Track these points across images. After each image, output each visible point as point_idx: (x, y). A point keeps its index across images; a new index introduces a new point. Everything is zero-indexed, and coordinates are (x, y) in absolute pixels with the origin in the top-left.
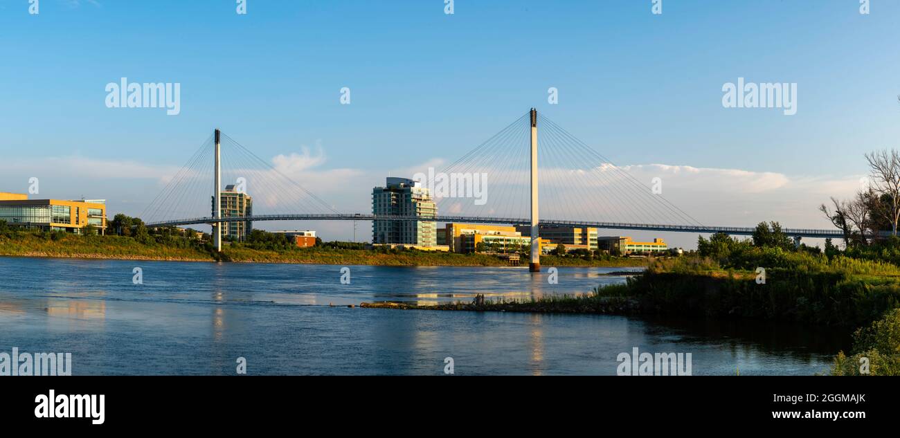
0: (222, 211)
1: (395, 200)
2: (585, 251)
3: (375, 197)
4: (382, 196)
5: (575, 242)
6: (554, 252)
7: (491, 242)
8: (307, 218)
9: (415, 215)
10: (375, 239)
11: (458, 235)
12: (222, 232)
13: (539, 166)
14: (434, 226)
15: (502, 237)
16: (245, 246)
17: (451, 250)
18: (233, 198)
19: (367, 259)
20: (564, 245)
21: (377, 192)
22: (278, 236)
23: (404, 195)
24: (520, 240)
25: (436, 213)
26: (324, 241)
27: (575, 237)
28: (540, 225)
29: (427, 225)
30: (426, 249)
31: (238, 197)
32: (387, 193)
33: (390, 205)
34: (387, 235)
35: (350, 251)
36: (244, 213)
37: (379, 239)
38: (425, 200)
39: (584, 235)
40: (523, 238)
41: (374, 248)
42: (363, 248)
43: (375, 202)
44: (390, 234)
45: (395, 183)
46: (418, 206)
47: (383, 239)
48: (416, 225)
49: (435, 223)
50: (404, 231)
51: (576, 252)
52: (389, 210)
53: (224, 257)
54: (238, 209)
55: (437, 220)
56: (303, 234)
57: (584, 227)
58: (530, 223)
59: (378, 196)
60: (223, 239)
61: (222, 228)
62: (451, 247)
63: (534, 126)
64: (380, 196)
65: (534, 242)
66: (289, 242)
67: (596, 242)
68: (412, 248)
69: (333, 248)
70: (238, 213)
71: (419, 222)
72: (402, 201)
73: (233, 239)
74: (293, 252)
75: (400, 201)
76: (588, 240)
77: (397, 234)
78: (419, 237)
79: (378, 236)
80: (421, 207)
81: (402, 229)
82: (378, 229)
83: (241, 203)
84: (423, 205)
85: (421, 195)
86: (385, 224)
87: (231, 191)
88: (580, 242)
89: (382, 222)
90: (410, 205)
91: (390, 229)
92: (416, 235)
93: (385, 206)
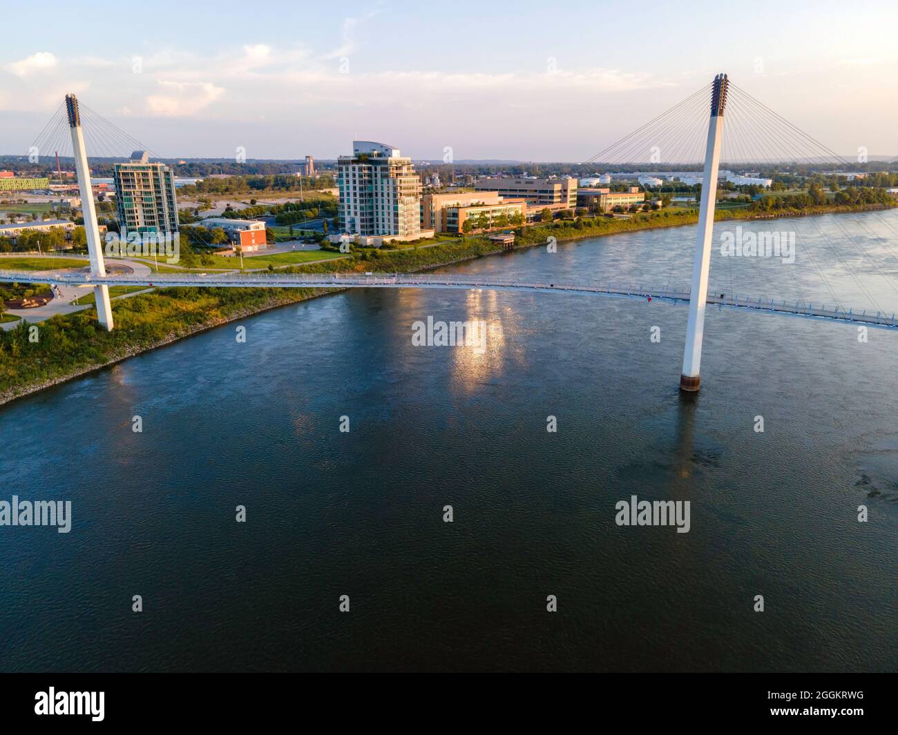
1: (367, 174)
3: (341, 171)
5: (555, 200)
11: (439, 209)
15: (488, 208)
18: (144, 174)
21: (343, 163)
23: (379, 168)
27: (555, 194)
29: (409, 207)
30: (408, 239)
31: (150, 172)
32: (357, 166)
33: (360, 181)
34: (358, 222)
36: (163, 194)
37: (348, 226)
38: (406, 175)
39: (564, 190)
40: (509, 207)
44: (362, 221)
45: (366, 150)
46: (398, 182)
47: (354, 226)
48: (396, 209)
50: (380, 216)
54: (152, 189)
56: (248, 228)
59: (344, 167)
64: (347, 169)
67: (575, 198)
68: (393, 241)
70: (154, 195)
71: (400, 206)
72: (376, 176)
75: (374, 175)
76: (568, 197)
77: (372, 220)
78: (400, 224)
79: (346, 222)
80: (403, 185)
81: (377, 212)
82: (346, 213)
83: (156, 180)
84: (405, 182)
85: (400, 168)
86: (355, 208)
87: (139, 162)
88: (559, 200)
89: (352, 204)
90: (388, 182)
91: (362, 214)
92: (396, 222)
93: (354, 182)
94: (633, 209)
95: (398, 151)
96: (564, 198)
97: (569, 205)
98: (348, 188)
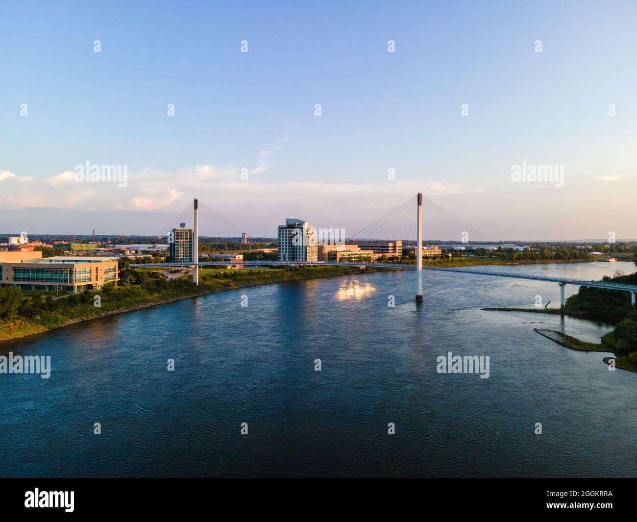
1: (292, 234)
3: (279, 231)
4: (284, 230)
5: (389, 252)
7: (346, 256)
11: (327, 252)
18: (186, 233)
20: (385, 254)
21: (281, 228)
24: (361, 254)
27: (390, 248)
29: (312, 249)
31: (188, 232)
32: (288, 230)
38: (311, 234)
39: (394, 247)
43: (279, 234)
44: (289, 255)
45: (292, 223)
46: (307, 237)
47: (285, 258)
48: (306, 250)
50: (298, 254)
51: (391, 259)
54: (189, 240)
56: (235, 257)
57: (394, 242)
59: (281, 231)
64: (283, 231)
67: (401, 251)
70: (189, 243)
71: (308, 248)
76: (397, 250)
77: (294, 255)
78: (308, 256)
79: (281, 256)
81: (297, 252)
82: (281, 252)
85: (309, 231)
86: (286, 249)
87: (184, 228)
88: (392, 251)
89: (284, 247)
91: (289, 252)
92: (306, 256)
93: (286, 237)
94: (434, 257)
95: (308, 223)
96: (394, 250)
97: (398, 254)
98: (283, 240)
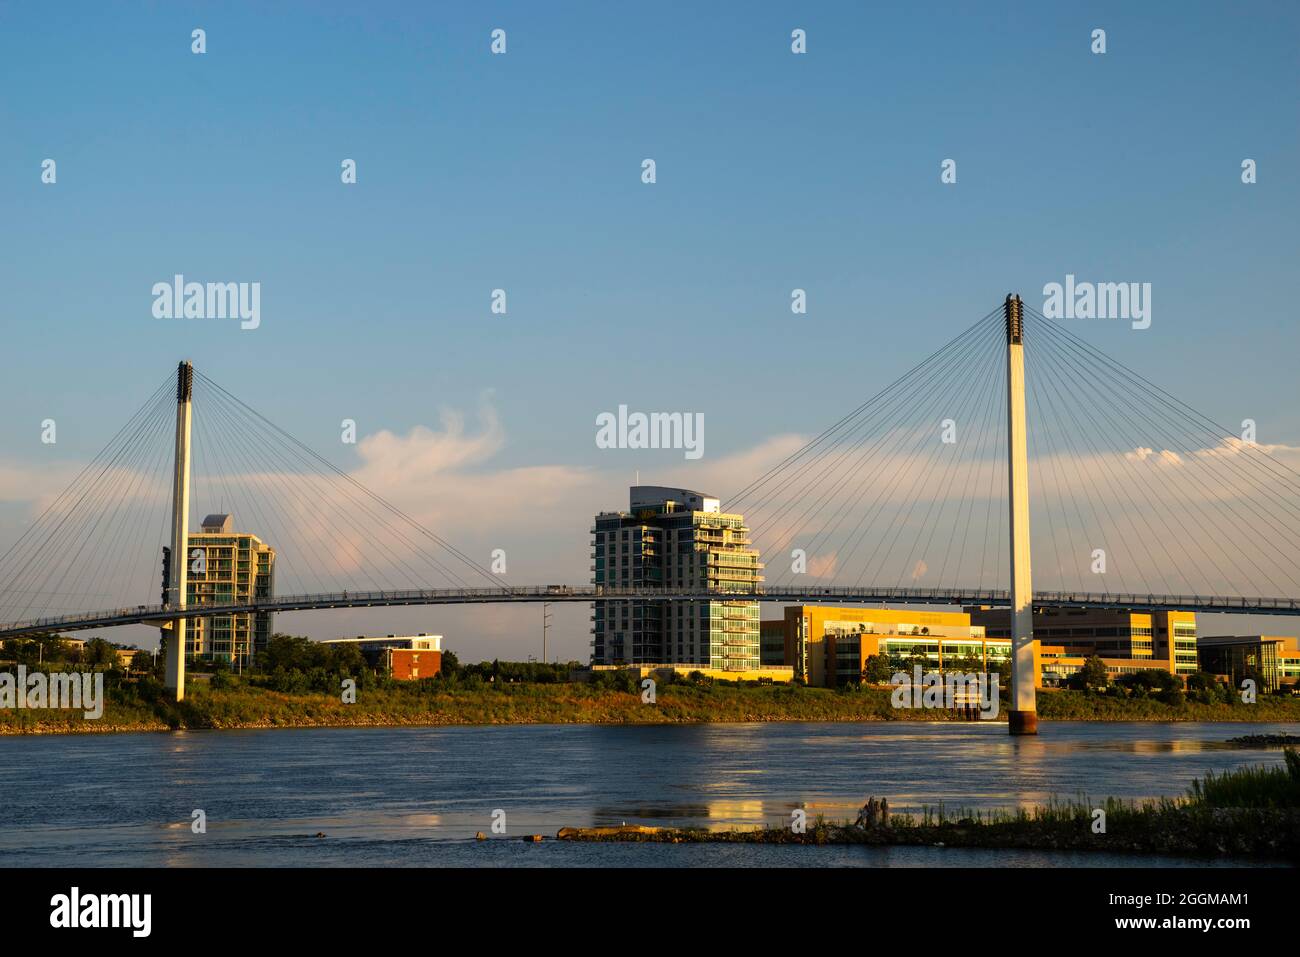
0: (191, 588)
1: (653, 547)
2: (1163, 677)
3: (600, 539)
5: (1135, 652)
6: (1075, 682)
7: (904, 656)
8: (419, 600)
9: (704, 584)
10: (599, 652)
11: (817, 637)
12: (189, 647)
13: (1033, 453)
14: (752, 613)
15: (934, 641)
16: (252, 683)
17: (798, 679)
18: (223, 551)
19: (578, 708)
20: (1104, 661)
21: (606, 526)
22: (342, 652)
23: (675, 533)
24: (981, 649)
25: (760, 579)
26: (463, 661)
27: (1134, 638)
28: (1035, 606)
29: (735, 612)
30: (732, 677)
31: (235, 547)
32: (631, 530)
33: (637, 561)
34: (629, 641)
35: (532, 687)
36: (251, 592)
37: (609, 651)
38: (730, 546)
39: (1160, 631)
40: (990, 643)
41: (594, 679)
42: (566, 679)
43: (599, 552)
44: (637, 638)
45: (651, 501)
46: (711, 560)
47: (619, 650)
48: (706, 612)
49: (754, 606)
50: (675, 630)
51: (1137, 681)
52: (637, 574)
53: (193, 717)
54: (234, 580)
55: (761, 598)
56: (408, 644)
57: (1159, 611)
58: (1010, 601)
59: (607, 535)
60: (191, 665)
61: (189, 635)
62: (798, 672)
63: (1017, 341)
64: (613, 537)
65: (1023, 653)
66: (371, 666)
67: (1194, 653)
68: (695, 675)
69: (487, 679)
70: (236, 592)
71: (714, 605)
72: (669, 550)
73: (220, 665)
74: (381, 695)
75: (665, 548)
77: (656, 637)
78: (714, 644)
79: (606, 644)
80: (720, 563)
82: (607, 624)
83: (243, 564)
84: (725, 559)
85: (719, 533)
86: (625, 611)
87: (218, 531)
88: (1145, 651)
89: (618, 606)
90: (691, 559)
91: (637, 625)
92: (706, 638)
95: (716, 503)
97: (1177, 664)
98: (613, 574)
